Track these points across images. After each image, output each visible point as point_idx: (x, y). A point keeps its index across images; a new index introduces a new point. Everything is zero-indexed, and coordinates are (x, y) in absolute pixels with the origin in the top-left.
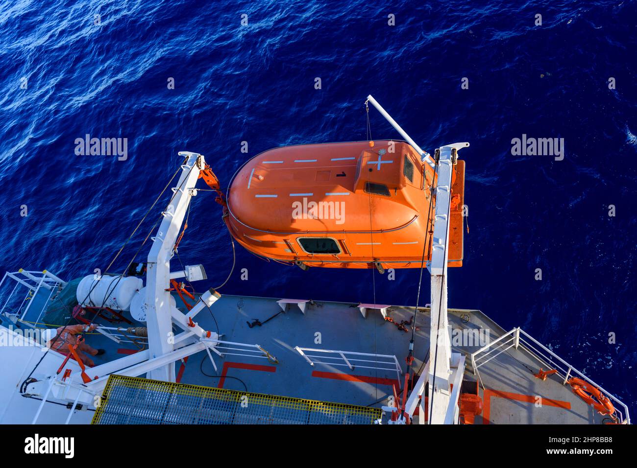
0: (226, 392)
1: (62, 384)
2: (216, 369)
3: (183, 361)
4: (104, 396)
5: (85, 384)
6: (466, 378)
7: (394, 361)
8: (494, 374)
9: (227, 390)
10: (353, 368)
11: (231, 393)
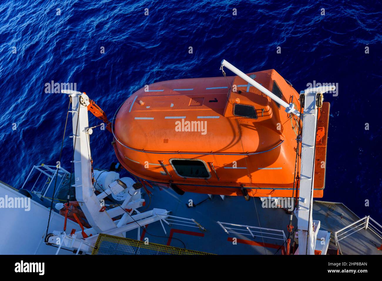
0: (173, 248)
1: (70, 238)
2: (166, 233)
3: (145, 227)
4: (96, 247)
5: (84, 239)
6: (330, 247)
7: (282, 234)
8: (350, 246)
9: (173, 247)
10: (255, 237)
11: (176, 249)
